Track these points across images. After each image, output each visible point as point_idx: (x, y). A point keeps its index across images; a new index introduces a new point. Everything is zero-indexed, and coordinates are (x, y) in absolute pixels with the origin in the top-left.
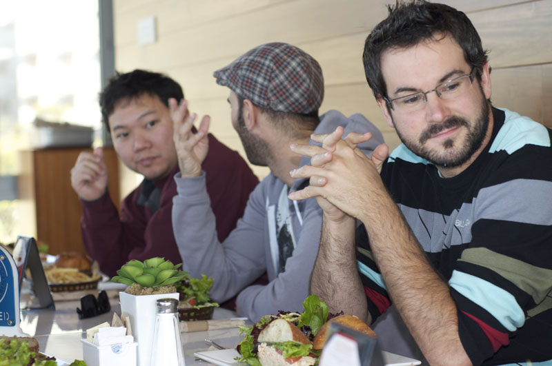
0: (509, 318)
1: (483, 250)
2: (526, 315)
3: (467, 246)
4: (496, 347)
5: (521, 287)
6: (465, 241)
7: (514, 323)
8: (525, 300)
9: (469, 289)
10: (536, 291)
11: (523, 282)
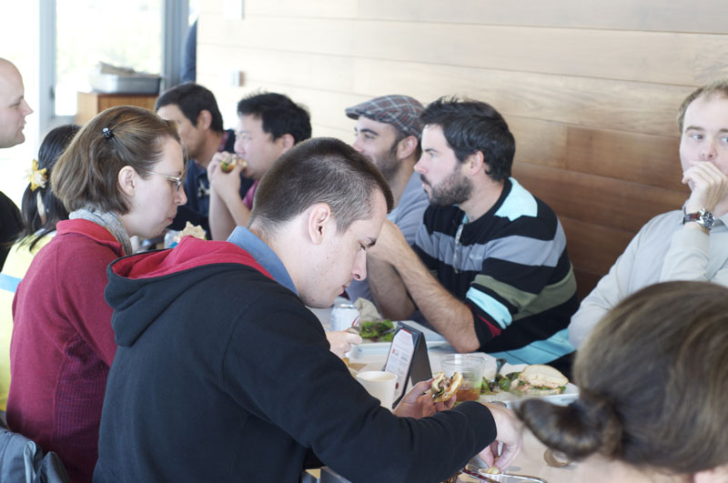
0: (503, 321)
1: (489, 277)
2: (513, 318)
3: (478, 273)
4: (494, 336)
5: (512, 302)
6: (477, 269)
7: (505, 323)
8: (513, 310)
9: (481, 302)
10: (519, 305)
11: (513, 300)
